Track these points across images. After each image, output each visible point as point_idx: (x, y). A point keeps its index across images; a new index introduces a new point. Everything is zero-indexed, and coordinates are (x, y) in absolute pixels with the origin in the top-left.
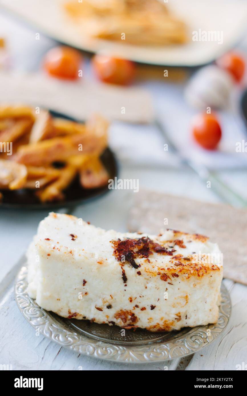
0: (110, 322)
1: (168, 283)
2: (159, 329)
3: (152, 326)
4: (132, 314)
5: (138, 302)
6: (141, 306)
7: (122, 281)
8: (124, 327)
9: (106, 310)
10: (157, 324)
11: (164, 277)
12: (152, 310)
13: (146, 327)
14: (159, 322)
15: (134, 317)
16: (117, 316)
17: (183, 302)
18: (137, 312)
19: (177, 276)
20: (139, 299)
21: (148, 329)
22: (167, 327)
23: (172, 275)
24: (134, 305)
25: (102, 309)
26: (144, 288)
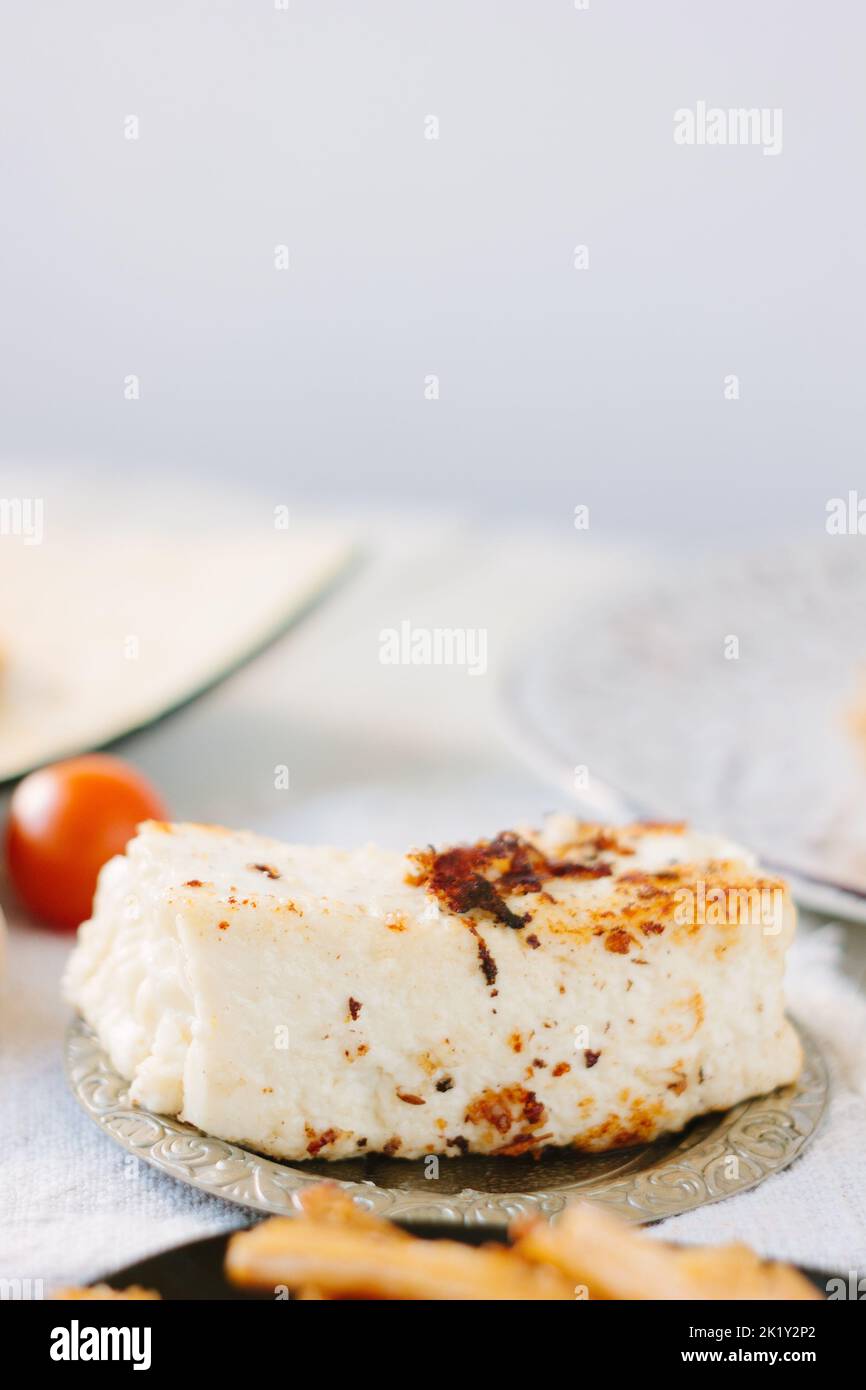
0: (450, 1143)
1: (633, 961)
2: (619, 1136)
3: (597, 1129)
4: (524, 1096)
5: (539, 1048)
6: (552, 1061)
7: (480, 977)
8: (501, 1151)
9: (434, 1099)
10: (610, 1119)
11: (619, 942)
12: (591, 1069)
13: (575, 1137)
14: (614, 1108)
15: (536, 1104)
16: (475, 1113)
17: (686, 1020)
18: (541, 1086)
19: (659, 929)
20: (542, 1037)
21: (582, 1143)
22: (643, 1123)
23: (641, 927)
24: (529, 1063)
25: (423, 1098)
26: (555, 991)
